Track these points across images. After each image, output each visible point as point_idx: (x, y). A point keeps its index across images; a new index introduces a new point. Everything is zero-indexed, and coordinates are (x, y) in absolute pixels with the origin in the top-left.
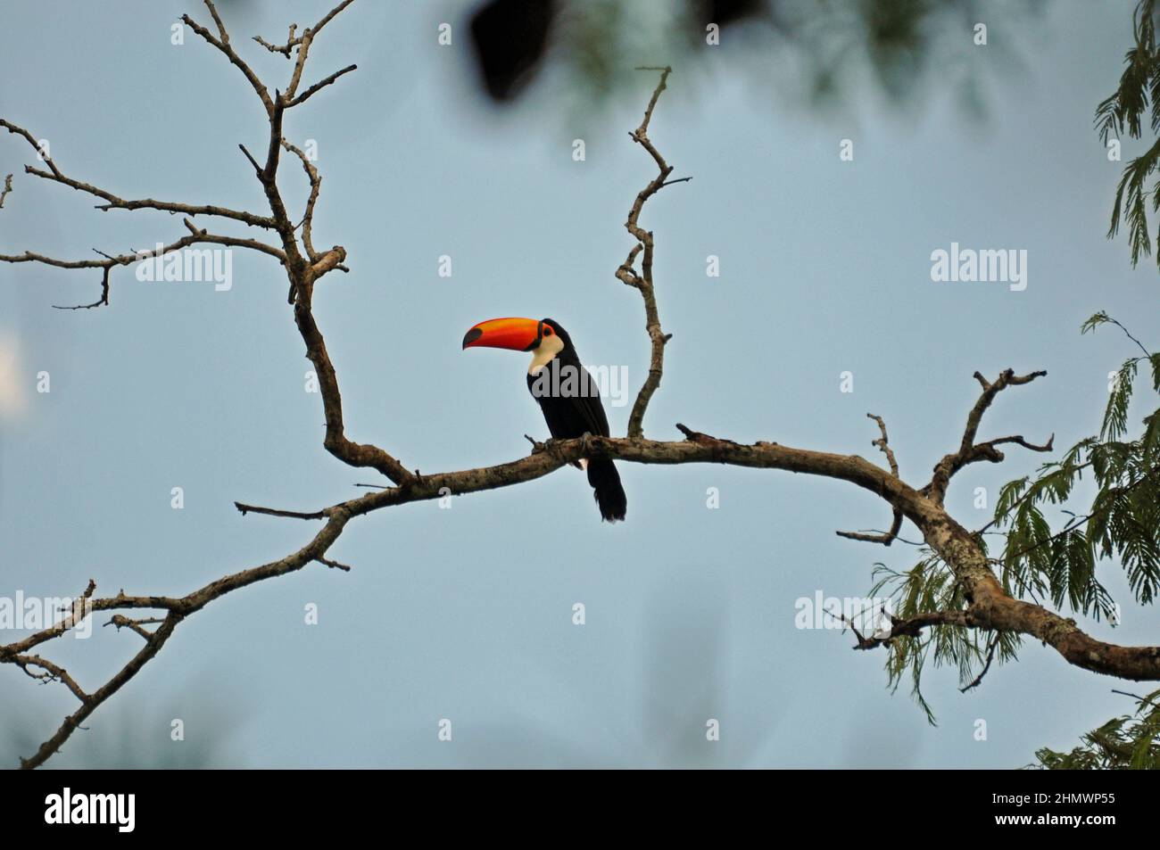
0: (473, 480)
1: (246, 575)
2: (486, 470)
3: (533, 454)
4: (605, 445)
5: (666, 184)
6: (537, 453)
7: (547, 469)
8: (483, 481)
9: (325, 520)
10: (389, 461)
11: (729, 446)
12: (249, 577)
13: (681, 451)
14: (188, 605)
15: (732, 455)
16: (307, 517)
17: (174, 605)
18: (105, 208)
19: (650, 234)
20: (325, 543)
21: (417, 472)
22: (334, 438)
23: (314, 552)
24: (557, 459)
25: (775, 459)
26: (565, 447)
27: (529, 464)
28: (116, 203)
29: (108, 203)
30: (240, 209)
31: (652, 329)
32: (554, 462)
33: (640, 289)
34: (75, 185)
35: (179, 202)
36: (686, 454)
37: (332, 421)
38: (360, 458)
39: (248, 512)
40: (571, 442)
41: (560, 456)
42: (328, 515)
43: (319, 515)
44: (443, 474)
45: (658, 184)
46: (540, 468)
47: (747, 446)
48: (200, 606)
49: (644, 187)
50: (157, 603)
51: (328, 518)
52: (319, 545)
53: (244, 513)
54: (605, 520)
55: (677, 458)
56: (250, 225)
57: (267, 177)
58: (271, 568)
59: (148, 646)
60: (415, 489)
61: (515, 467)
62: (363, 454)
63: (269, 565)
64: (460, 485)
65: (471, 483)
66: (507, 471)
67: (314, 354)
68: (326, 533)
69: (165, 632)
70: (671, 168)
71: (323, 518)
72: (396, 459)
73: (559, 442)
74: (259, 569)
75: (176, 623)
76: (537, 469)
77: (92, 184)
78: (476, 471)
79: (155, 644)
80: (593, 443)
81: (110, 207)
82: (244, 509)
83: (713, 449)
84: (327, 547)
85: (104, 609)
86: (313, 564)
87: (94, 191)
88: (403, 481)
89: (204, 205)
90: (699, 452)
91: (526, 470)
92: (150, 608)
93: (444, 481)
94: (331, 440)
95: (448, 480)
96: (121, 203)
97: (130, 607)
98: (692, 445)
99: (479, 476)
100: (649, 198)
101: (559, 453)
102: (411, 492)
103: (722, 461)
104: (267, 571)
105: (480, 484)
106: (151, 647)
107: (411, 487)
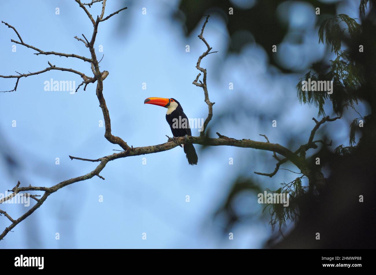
0: (150, 149)
1: (73, 180)
2: (154, 146)
3: (168, 141)
4: (193, 139)
5: (209, 53)
6: (170, 141)
7: (173, 147)
8: (153, 150)
9: (100, 162)
10: (123, 142)
11: (234, 140)
12: (73, 181)
13: (218, 141)
14: (52, 190)
15: (235, 143)
16: (93, 161)
17: (48, 190)
18: (37, 54)
19: (206, 70)
20: (100, 170)
21: (132, 146)
22: (108, 134)
23: (96, 173)
24: (177, 143)
25: (250, 144)
26: (179, 139)
27: (168, 145)
28: (41, 53)
29: (39, 52)
31: (207, 101)
32: (176, 144)
33: (203, 88)
34: (28, 46)
35: (62, 53)
36: (220, 142)
37: (108, 128)
38: (115, 141)
39: (73, 159)
40: (181, 138)
41: (178, 142)
42: (100, 161)
43: (97, 161)
44: (139, 148)
45: (206, 54)
46: (171, 146)
47: (240, 140)
48: (56, 191)
49: (201, 54)
50: (42, 189)
51: (101, 161)
52: (98, 170)
53: (72, 159)
54: (190, 165)
55: (217, 143)
56: (85, 61)
57: (90, 45)
58: (81, 178)
59: (38, 203)
60: (131, 152)
61: (163, 146)
62: (116, 140)
63: (80, 177)
64: (145, 151)
65: (149, 151)
66: (160, 147)
67: (102, 105)
68: (100, 166)
69: (44, 199)
70: (212, 48)
71: (99, 161)
72: (125, 142)
73: (177, 138)
74: (77, 178)
75: (48, 196)
76: (170, 146)
77: (34, 46)
78: (150, 147)
79: (40, 203)
80: (189, 138)
81: (39, 54)
82: (72, 158)
83: (229, 141)
84: (100, 171)
85: (24, 191)
86: (96, 177)
87: (34, 49)
88: (127, 149)
89: (71, 54)
90: (224, 142)
91: (167, 147)
92: (40, 191)
93: (140, 150)
94: (107, 134)
95: (141, 149)
96: (43, 53)
97: (33, 190)
98: (222, 139)
99: (151, 148)
100: (203, 58)
101: (178, 141)
102: (130, 153)
103: (232, 145)
104: (80, 179)
105: (151, 151)
106: (39, 204)
107: (129, 152)
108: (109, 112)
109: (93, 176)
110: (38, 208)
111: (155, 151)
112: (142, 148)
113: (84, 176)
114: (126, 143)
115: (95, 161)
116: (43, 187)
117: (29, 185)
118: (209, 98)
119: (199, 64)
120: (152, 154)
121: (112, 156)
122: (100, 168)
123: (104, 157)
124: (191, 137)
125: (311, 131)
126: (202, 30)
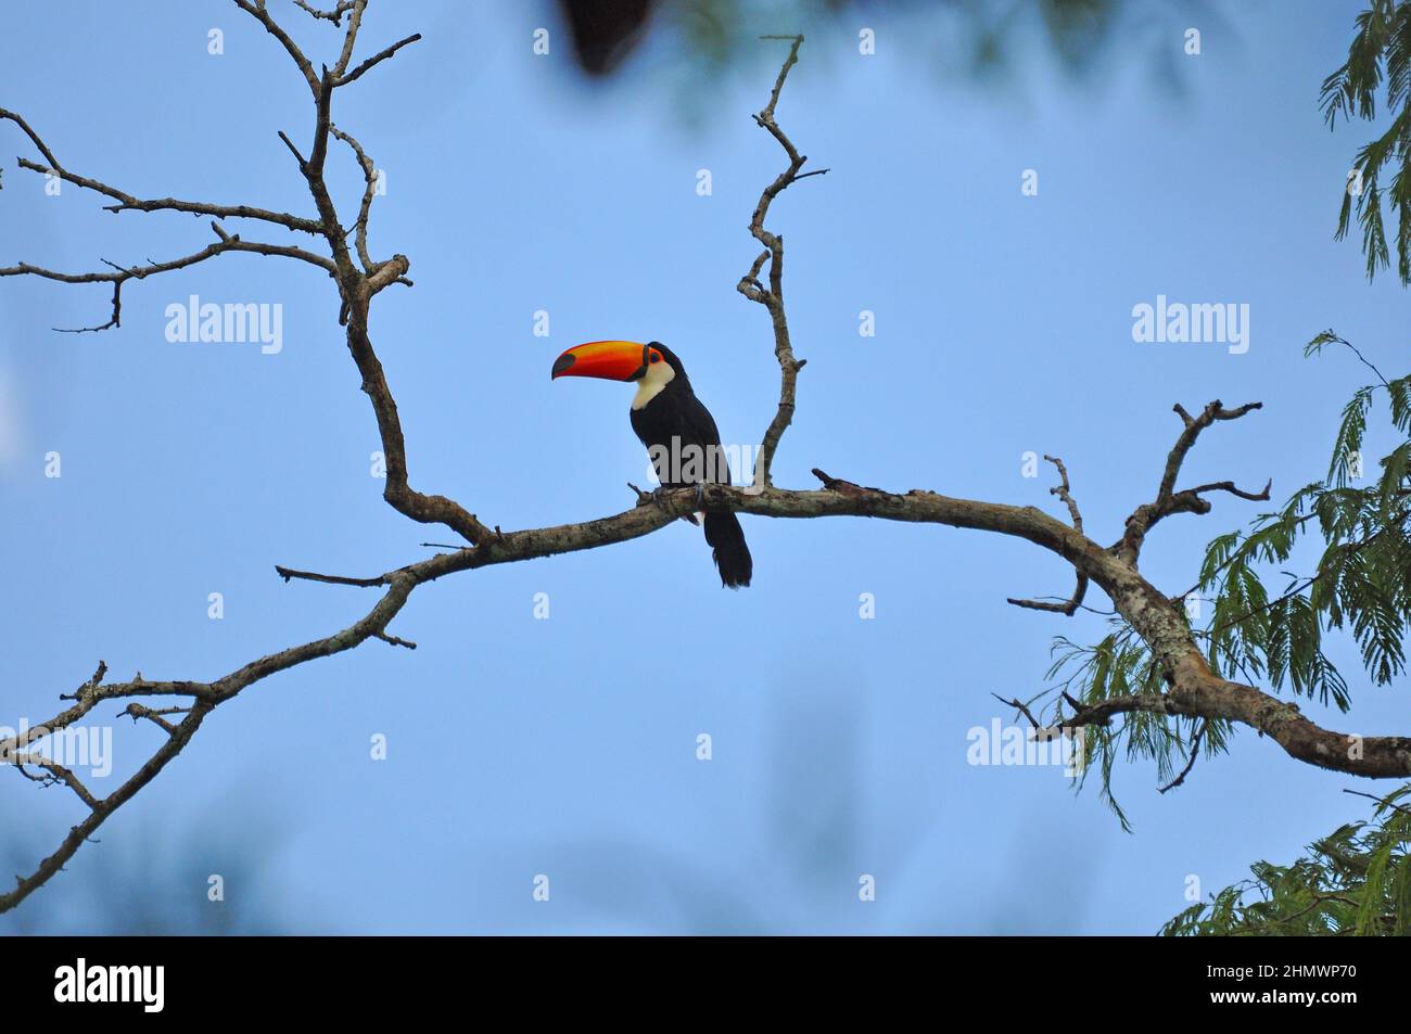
0: (566, 538)
1: (290, 655)
2: (581, 526)
3: (638, 506)
4: (725, 495)
5: (798, 178)
6: (643, 505)
7: (655, 524)
8: (578, 539)
9: (386, 588)
10: (463, 516)
11: (876, 495)
12: (293, 657)
13: (817, 502)
14: (219, 691)
15: (880, 507)
16: (363, 584)
17: (203, 691)
18: (116, 210)
19: (779, 239)
20: (385, 615)
21: (497, 528)
22: (396, 488)
23: (373, 627)
24: (668, 512)
25: (933, 511)
26: (677, 497)
27: (633, 518)
28: (129, 204)
30: (280, 211)
31: (782, 354)
32: (664, 516)
33: (768, 305)
34: (78, 181)
35: (205, 201)
36: (824, 505)
37: (393, 467)
38: (427, 511)
39: (292, 578)
41: (671, 509)
42: (389, 582)
43: (378, 582)
44: (528, 531)
45: (788, 179)
46: (646, 523)
47: (898, 496)
48: (234, 693)
49: (771, 182)
50: (181, 689)
51: (389, 585)
52: (379, 618)
53: (287, 580)
54: (726, 586)
55: (813, 510)
56: (292, 229)
57: (313, 171)
58: (319, 646)
59: (171, 740)
60: (495, 549)
61: (616, 522)
62: (432, 507)
63: (318, 642)
64: (551, 544)
65: (563, 542)
66: (606, 528)
67: (371, 385)
68: (387, 602)
69: (192, 724)
70: (805, 158)
71: (383, 585)
72: (471, 513)
75: (205, 713)
76: (643, 524)
77: (99, 181)
78: (568, 528)
79: (179, 738)
80: (711, 493)
81: (122, 208)
82: (286, 574)
83: (857, 499)
84: (388, 620)
85: (117, 696)
86: (372, 641)
87: (102, 189)
88: (480, 539)
89: (235, 204)
90: (840, 502)
91: (630, 526)
92: (174, 695)
93: (530, 539)
94: (391, 491)
95: (534, 538)
96: (136, 204)
97: (150, 694)
98: (831, 494)
99: (572, 533)
100: (777, 195)
101: (670, 505)
102: (490, 552)
103: (869, 514)
104: (315, 650)
105: (574, 543)
106: (174, 743)
107: (489, 547)
108: (398, 410)
109: (362, 640)
110: (173, 756)
111: (588, 543)
112: (537, 533)
113: (328, 641)
114: (475, 516)
115: (371, 585)
116: (185, 680)
117: (136, 675)
118: (791, 342)
119: (760, 216)
120: (579, 552)
121: (430, 565)
122: (386, 611)
123: (402, 569)
124: (716, 490)
125: (1167, 454)
126: (773, 92)
